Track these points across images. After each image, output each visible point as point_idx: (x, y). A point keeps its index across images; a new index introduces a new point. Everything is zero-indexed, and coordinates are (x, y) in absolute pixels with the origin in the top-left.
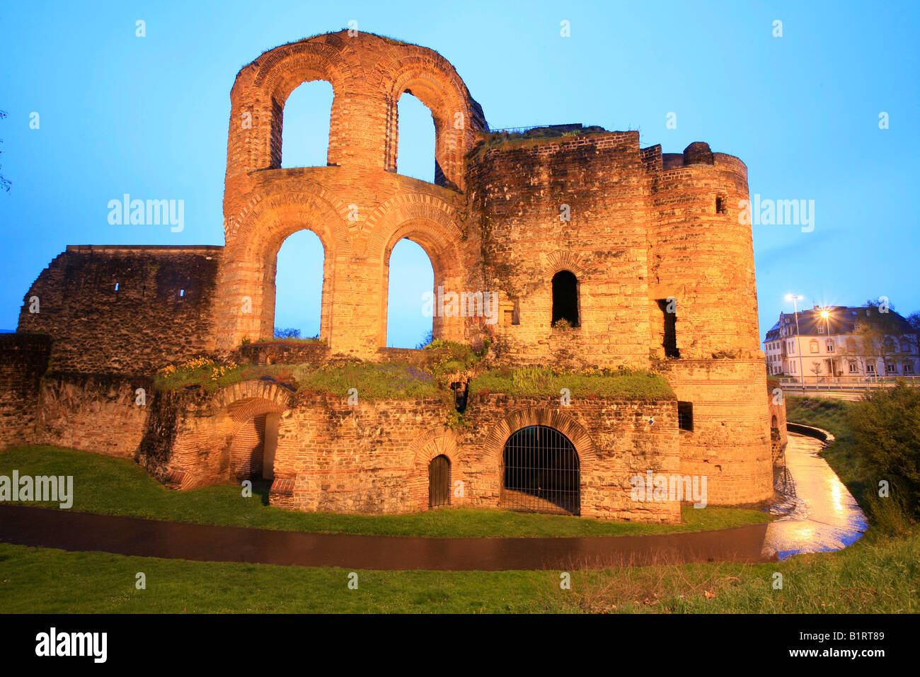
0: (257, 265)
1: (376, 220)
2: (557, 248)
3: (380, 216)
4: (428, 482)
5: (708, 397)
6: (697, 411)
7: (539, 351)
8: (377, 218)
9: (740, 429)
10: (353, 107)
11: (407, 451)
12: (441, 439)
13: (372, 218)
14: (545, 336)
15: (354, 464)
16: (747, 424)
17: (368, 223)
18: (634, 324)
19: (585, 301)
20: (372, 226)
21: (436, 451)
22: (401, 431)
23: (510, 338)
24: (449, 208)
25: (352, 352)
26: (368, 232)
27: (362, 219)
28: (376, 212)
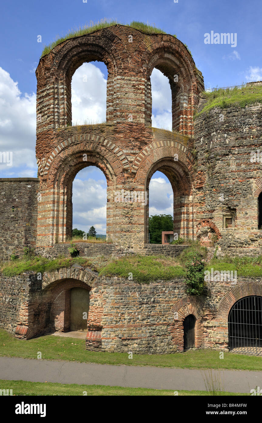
1: (141, 160)
3: (144, 157)
4: (183, 333)
7: (251, 246)
8: (141, 157)
10: (123, 82)
11: (170, 312)
13: (138, 158)
14: (255, 236)
15: (138, 321)
17: (136, 162)
20: (139, 164)
22: (166, 299)
23: (230, 237)
24: (185, 149)
25: (129, 247)
26: (136, 168)
27: (132, 160)
28: (140, 154)
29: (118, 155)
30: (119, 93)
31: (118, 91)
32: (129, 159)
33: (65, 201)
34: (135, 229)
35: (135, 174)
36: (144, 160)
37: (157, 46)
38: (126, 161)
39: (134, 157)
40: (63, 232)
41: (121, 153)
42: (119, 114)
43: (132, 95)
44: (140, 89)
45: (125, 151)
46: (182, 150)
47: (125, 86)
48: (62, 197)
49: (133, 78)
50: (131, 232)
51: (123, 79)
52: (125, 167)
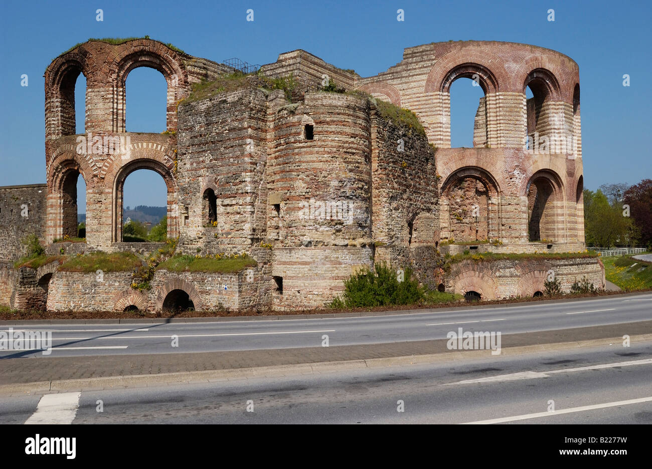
0: (59, 195)
1: (108, 165)
2: (207, 174)
3: (111, 162)
5: (289, 273)
6: (285, 283)
7: (199, 243)
8: (109, 163)
9: (311, 296)
10: (93, 94)
11: (110, 302)
12: (132, 296)
13: (106, 164)
14: (200, 233)
16: (316, 293)
17: (104, 168)
18: (242, 224)
19: (219, 210)
20: (106, 169)
21: (128, 303)
22: (106, 291)
23: (185, 235)
24: (163, 148)
25: (98, 246)
26: (105, 173)
27: (101, 166)
28: (108, 160)
29: (89, 162)
30: (89, 105)
31: (89, 103)
32: (98, 166)
33: (62, 204)
34: (103, 228)
35: (103, 178)
36: (111, 165)
37: (126, 53)
38: (96, 167)
39: (102, 163)
40: (60, 232)
41: (91, 160)
42: (89, 124)
43: (100, 105)
44: (107, 99)
45: (94, 159)
46: (159, 149)
47: (95, 97)
48: (59, 201)
49: (102, 89)
50: (100, 232)
51: (93, 91)
52: (94, 173)
